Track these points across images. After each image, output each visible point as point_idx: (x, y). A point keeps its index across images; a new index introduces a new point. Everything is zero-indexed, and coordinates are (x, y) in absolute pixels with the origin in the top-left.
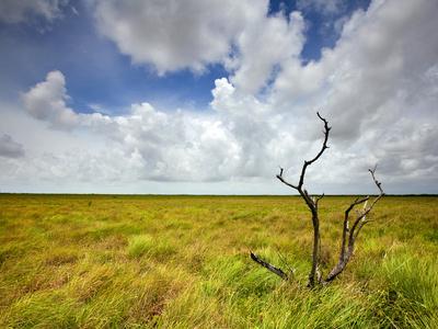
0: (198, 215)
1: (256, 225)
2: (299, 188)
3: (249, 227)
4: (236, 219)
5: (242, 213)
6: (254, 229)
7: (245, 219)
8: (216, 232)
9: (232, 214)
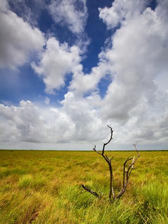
0: (58, 163)
1: (87, 168)
2: (102, 154)
3: (84, 169)
4: (78, 165)
5: (81, 161)
6: (86, 171)
7: (81, 164)
8: (66, 173)
9: (75, 162)
